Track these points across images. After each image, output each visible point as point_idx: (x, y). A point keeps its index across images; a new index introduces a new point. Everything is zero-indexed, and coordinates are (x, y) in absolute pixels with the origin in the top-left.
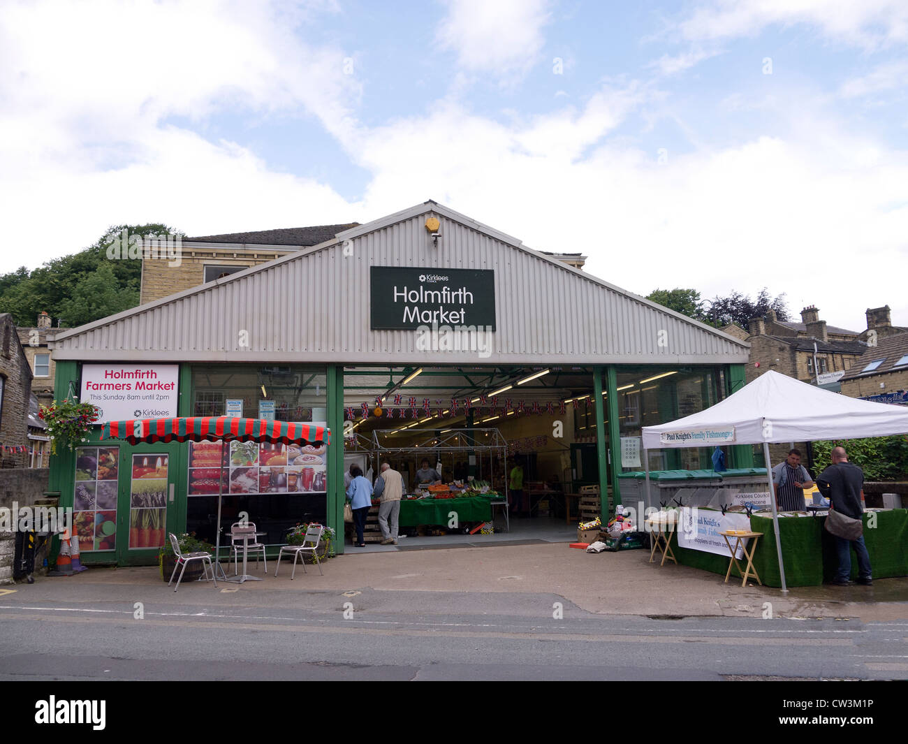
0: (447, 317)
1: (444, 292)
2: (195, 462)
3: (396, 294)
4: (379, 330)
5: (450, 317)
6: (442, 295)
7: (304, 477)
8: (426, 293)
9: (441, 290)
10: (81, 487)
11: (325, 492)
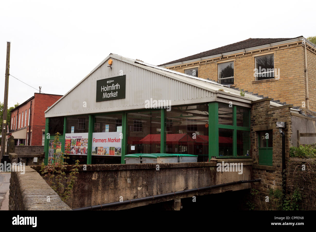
0: (113, 95)
1: (113, 86)
2: (66, 145)
3: (102, 89)
4: (98, 102)
5: (114, 95)
6: (112, 87)
7: (84, 150)
8: (108, 87)
9: (112, 86)
10: (49, 151)
11: (87, 155)
